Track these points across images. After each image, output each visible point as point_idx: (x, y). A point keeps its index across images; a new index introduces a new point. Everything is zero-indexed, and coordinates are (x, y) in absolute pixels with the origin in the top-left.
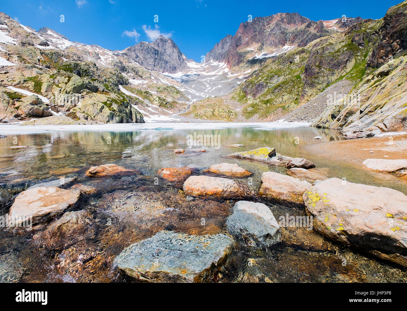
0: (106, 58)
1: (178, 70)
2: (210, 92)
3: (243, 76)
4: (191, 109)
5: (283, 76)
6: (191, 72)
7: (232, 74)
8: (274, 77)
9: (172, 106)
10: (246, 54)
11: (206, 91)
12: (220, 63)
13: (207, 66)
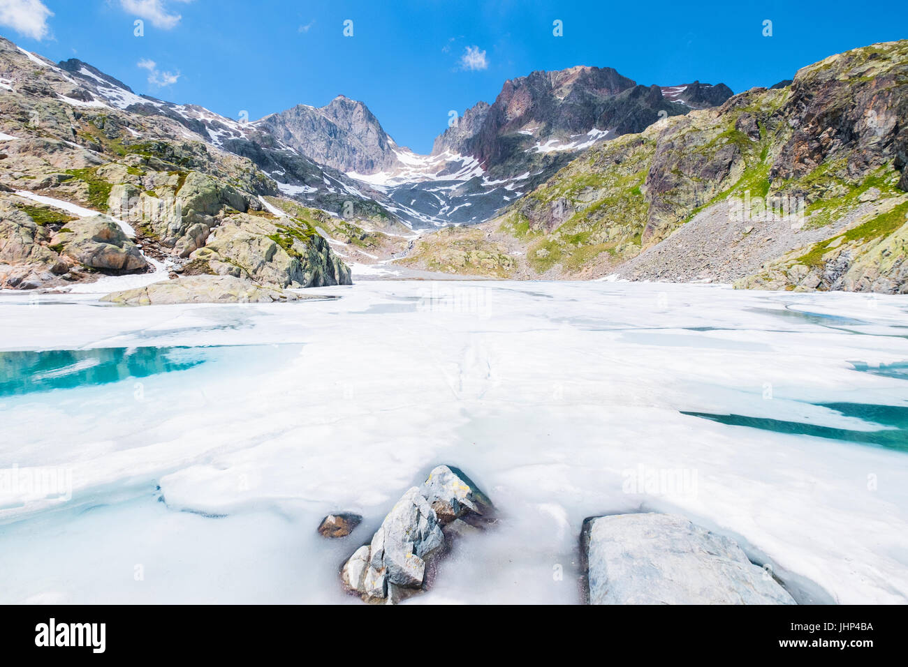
0: (222, 135)
1: (377, 168)
2: (448, 215)
3: (512, 184)
4: (417, 250)
5: (604, 189)
6: (406, 172)
7: (489, 180)
8: (586, 189)
9: (376, 244)
10: (519, 142)
11: (441, 213)
12: (465, 158)
13: (439, 161)
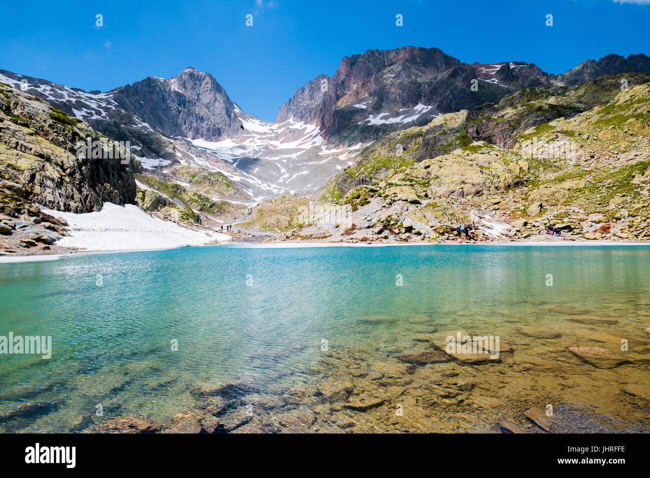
0: (85, 114)
1: (224, 136)
2: (287, 182)
3: (346, 154)
4: (254, 215)
6: (251, 139)
7: (327, 149)
9: (222, 211)
10: (353, 115)
11: (281, 181)
12: (308, 126)
13: (283, 129)
